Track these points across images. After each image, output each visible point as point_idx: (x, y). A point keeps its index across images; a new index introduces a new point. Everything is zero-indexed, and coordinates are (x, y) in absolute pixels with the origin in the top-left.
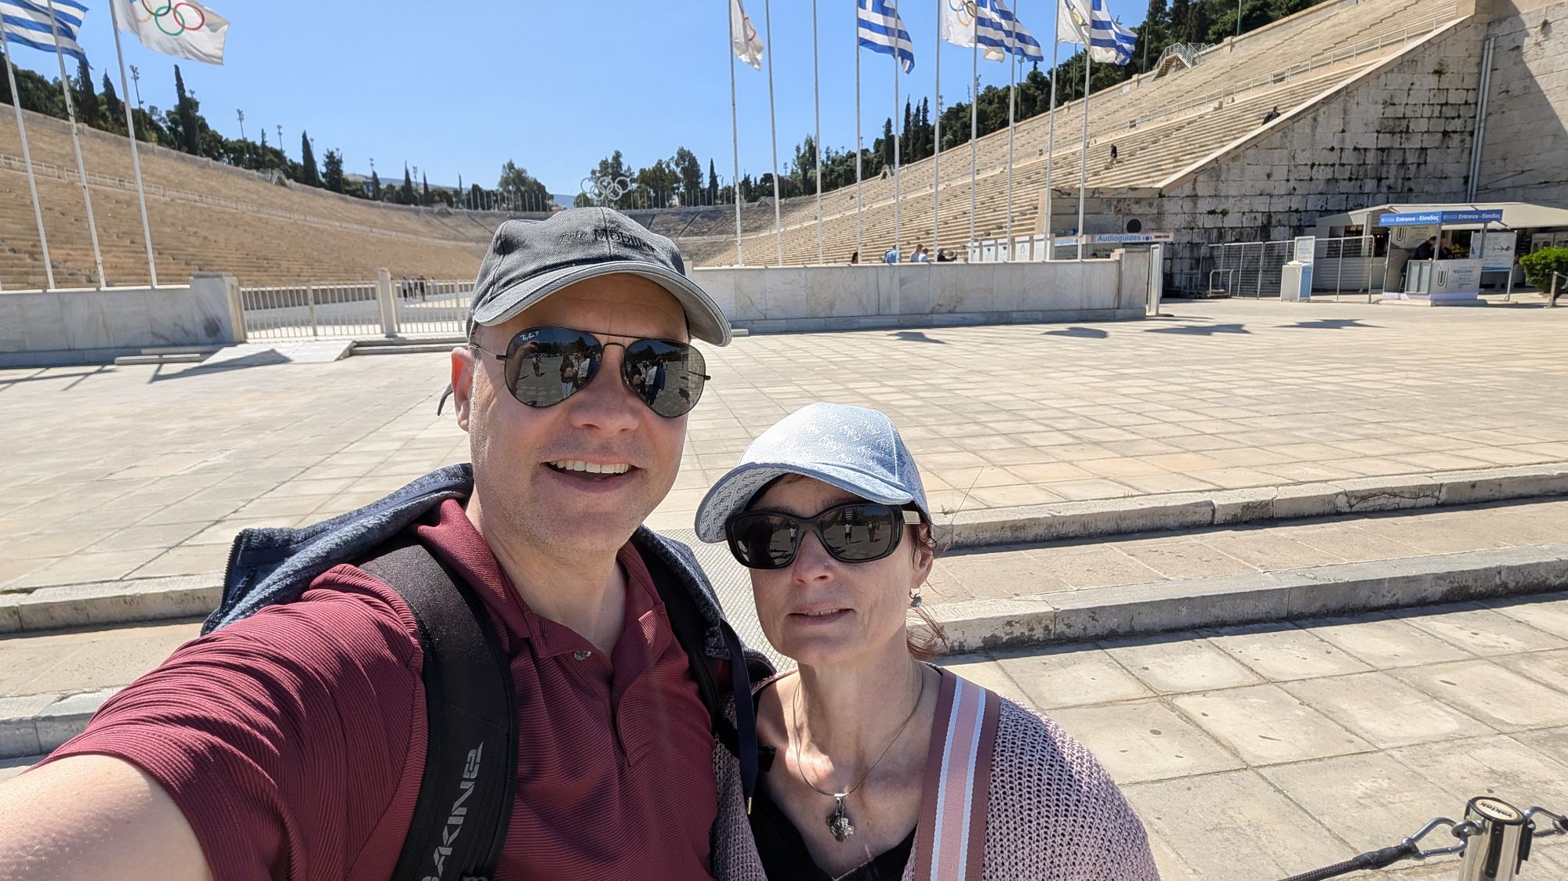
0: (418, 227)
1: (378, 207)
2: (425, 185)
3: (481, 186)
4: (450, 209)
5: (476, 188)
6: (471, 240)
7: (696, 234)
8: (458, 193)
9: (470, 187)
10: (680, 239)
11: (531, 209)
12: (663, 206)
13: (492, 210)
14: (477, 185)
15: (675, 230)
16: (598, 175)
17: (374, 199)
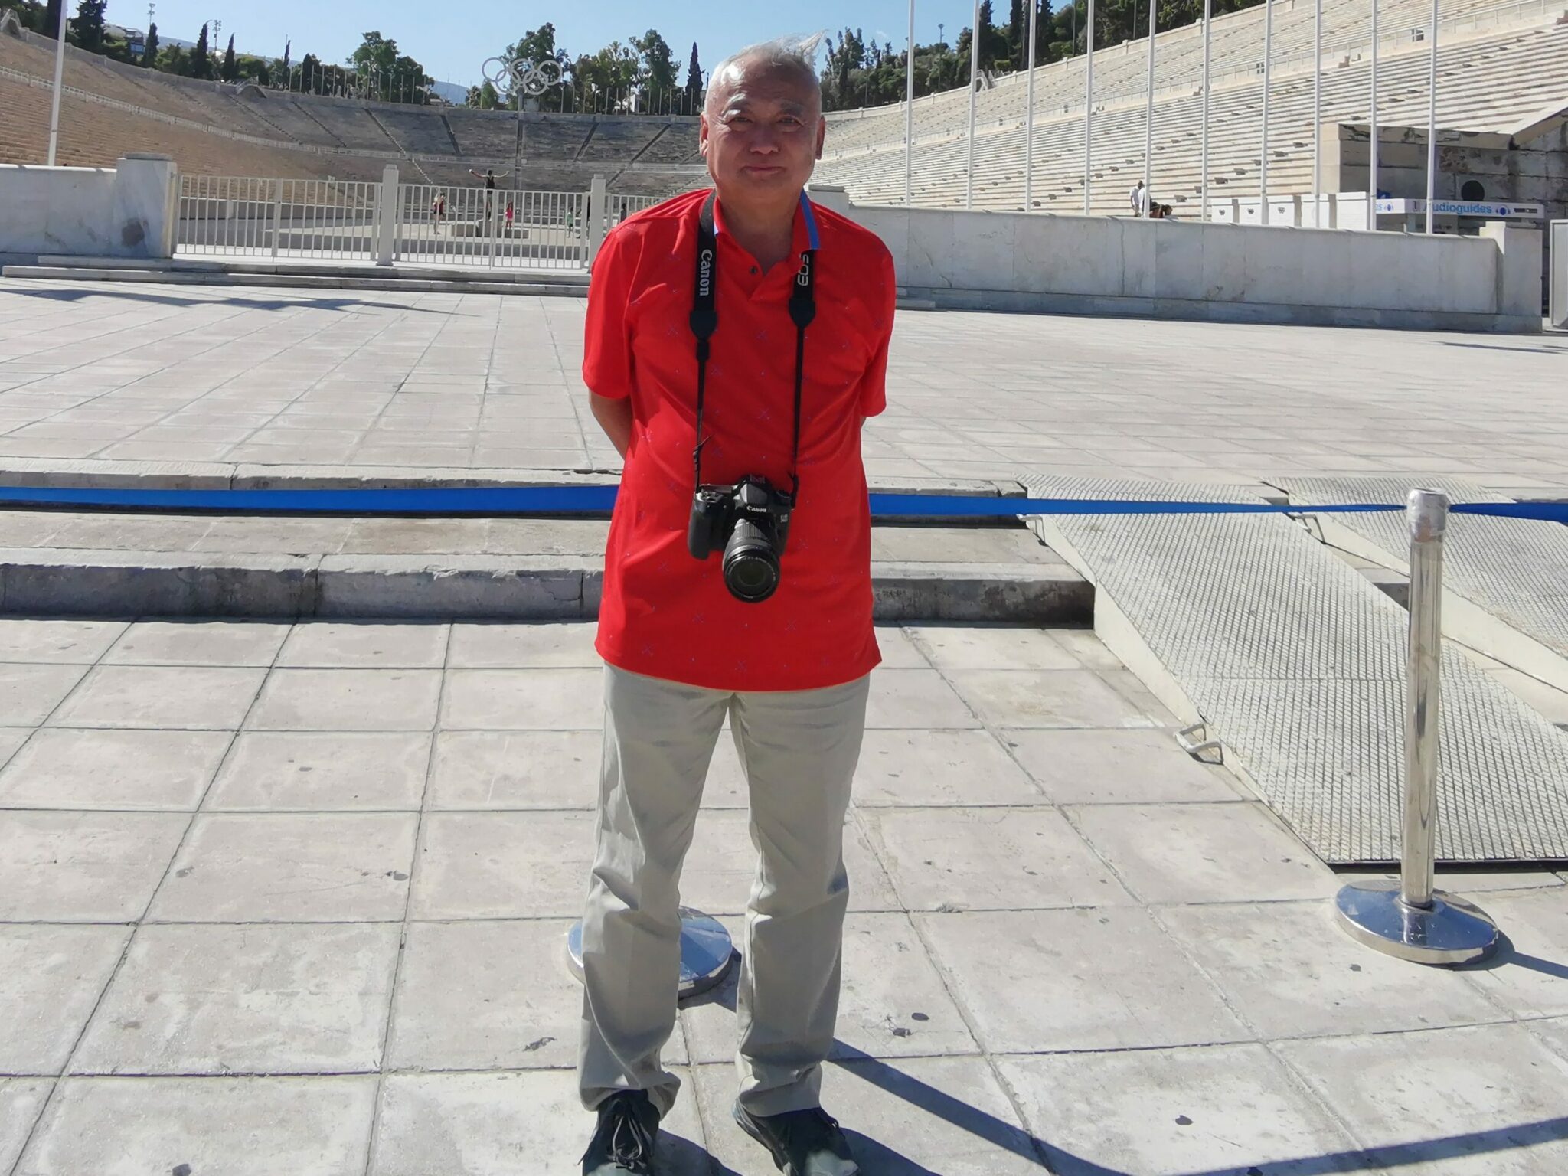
0: (208, 112)
1: (148, 76)
2: (230, 52)
3: (318, 59)
4: (262, 88)
5: (310, 62)
6: (291, 140)
7: (661, 160)
8: (283, 65)
9: (301, 60)
10: (635, 165)
11: (396, 99)
12: (609, 112)
13: (331, 96)
14: (314, 56)
15: (629, 150)
16: (514, 55)
17: (143, 64)
